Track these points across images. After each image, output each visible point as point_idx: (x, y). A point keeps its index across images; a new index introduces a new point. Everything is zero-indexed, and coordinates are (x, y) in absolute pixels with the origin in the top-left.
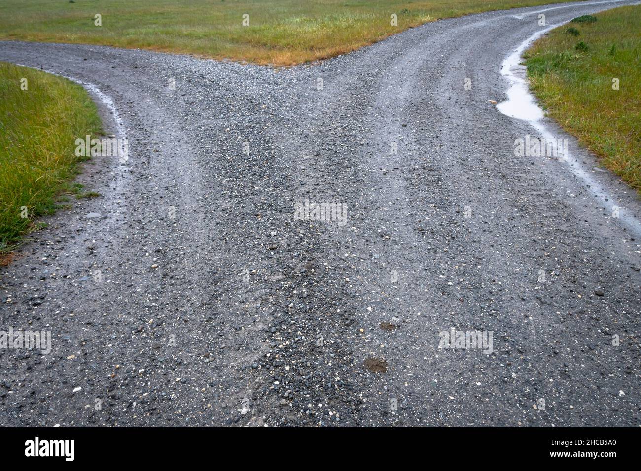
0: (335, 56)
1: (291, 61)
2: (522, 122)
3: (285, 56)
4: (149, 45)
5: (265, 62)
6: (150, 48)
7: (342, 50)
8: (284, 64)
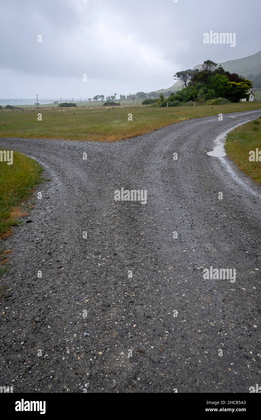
0: (136, 136)
1: (116, 139)
2: (215, 157)
3: (113, 137)
4: (42, 136)
5: (103, 140)
6: (42, 138)
7: (140, 134)
8: (112, 141)
